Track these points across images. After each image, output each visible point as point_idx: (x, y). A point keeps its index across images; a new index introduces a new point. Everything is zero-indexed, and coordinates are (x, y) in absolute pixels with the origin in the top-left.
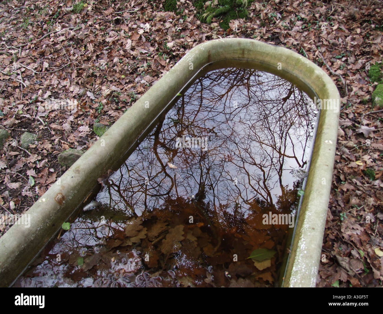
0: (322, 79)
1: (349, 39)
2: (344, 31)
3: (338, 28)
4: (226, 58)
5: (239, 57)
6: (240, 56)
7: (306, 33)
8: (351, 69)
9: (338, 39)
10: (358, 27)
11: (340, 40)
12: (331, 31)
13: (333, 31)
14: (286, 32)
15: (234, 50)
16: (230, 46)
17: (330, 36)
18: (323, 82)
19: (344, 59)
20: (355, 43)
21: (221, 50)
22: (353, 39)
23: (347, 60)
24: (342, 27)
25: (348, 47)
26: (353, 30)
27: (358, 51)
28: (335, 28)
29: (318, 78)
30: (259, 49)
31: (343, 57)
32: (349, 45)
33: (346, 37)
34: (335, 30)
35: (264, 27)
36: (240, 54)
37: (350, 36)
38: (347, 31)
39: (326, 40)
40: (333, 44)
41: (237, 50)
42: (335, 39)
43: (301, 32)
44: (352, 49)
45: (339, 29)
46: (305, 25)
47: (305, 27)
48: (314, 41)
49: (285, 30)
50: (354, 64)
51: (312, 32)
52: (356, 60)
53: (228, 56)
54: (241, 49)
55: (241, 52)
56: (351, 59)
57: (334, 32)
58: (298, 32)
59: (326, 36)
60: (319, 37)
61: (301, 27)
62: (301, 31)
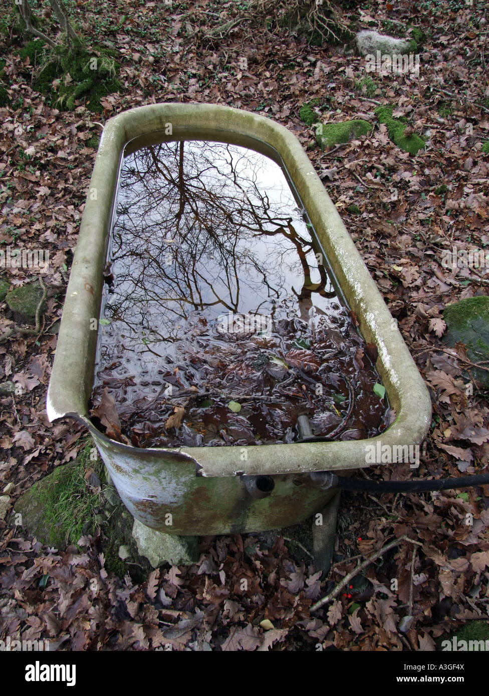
0: (266, 125)
1: (260, 86)
2: (251, 79)
3: (243, 76)
4: (143, 133)
5: (158, 129)
6: (159, 126)
7: (207, 92)
8: (280, 118)
9: (249, 89)
10: (265, 70)
11: (252, 90)
12: (235, 81)
13: (238, 81)
14: (182, 95)
15: (150, 121)
16: (144, 116)
17: (237, 88)
18: (269, 127)
19: (267, 109)
20: (271, 89)
21: (135, 124)
22: (266, 85)
23: (270, 110)
24: (247, 74)
25: (265, 95)
26: (260, 74)
27: (278, 97)
28: (239, 76)
29: (261, 125)
30: (178, 112)
31: (264, 107)
32: (265, 92)
33: (256, 85)
34: (241, 79)
35: (151, 96)
36: (158, 124)
37: (261, 83)
38: (255, 78)
39: (236, 93)
40: (246, 95)
41: (153, 120)
42: (244, 90)
43: (201, 92)
44: (270, 96)
45: (244, 78)
46: (201, 82)
47: (203, 85)
48: (222, 97)
49: (180, 93)
50: (280, 111)
51: (215, 87)
52: (281, 107)
53: (145, 129)
54: (157, 118)
55: (158, 121)
56: (275, 108)
57: (241, 82)
58: (196, 92)
59: (232, 89)
60: (226, 92)
61: (198, 85)
62: (200, 90)
